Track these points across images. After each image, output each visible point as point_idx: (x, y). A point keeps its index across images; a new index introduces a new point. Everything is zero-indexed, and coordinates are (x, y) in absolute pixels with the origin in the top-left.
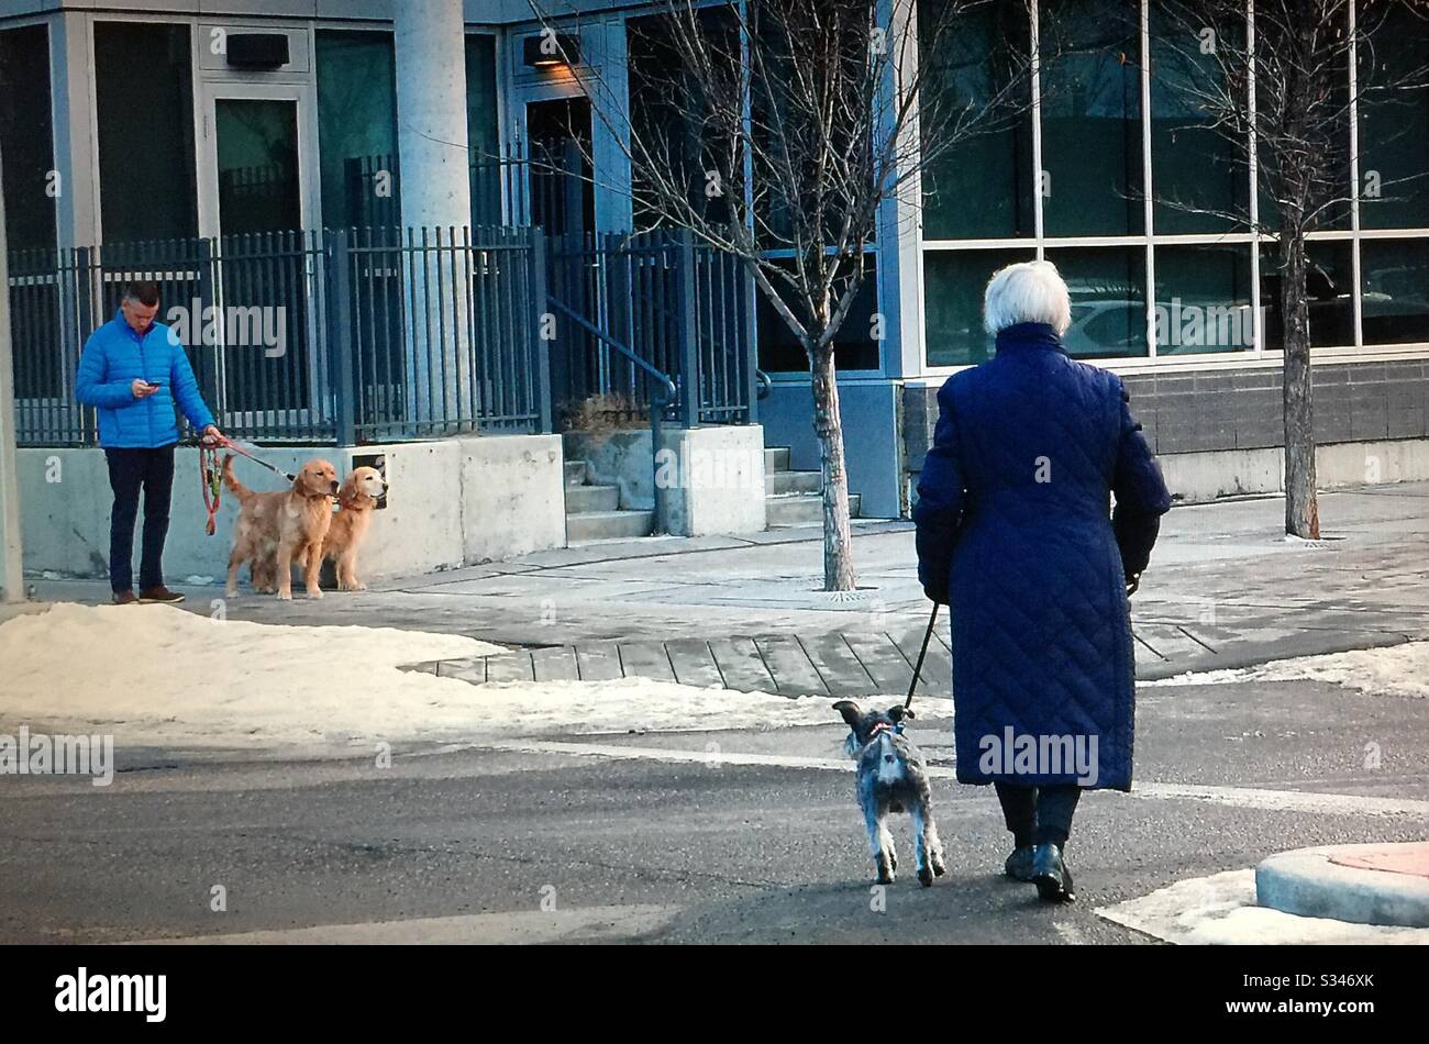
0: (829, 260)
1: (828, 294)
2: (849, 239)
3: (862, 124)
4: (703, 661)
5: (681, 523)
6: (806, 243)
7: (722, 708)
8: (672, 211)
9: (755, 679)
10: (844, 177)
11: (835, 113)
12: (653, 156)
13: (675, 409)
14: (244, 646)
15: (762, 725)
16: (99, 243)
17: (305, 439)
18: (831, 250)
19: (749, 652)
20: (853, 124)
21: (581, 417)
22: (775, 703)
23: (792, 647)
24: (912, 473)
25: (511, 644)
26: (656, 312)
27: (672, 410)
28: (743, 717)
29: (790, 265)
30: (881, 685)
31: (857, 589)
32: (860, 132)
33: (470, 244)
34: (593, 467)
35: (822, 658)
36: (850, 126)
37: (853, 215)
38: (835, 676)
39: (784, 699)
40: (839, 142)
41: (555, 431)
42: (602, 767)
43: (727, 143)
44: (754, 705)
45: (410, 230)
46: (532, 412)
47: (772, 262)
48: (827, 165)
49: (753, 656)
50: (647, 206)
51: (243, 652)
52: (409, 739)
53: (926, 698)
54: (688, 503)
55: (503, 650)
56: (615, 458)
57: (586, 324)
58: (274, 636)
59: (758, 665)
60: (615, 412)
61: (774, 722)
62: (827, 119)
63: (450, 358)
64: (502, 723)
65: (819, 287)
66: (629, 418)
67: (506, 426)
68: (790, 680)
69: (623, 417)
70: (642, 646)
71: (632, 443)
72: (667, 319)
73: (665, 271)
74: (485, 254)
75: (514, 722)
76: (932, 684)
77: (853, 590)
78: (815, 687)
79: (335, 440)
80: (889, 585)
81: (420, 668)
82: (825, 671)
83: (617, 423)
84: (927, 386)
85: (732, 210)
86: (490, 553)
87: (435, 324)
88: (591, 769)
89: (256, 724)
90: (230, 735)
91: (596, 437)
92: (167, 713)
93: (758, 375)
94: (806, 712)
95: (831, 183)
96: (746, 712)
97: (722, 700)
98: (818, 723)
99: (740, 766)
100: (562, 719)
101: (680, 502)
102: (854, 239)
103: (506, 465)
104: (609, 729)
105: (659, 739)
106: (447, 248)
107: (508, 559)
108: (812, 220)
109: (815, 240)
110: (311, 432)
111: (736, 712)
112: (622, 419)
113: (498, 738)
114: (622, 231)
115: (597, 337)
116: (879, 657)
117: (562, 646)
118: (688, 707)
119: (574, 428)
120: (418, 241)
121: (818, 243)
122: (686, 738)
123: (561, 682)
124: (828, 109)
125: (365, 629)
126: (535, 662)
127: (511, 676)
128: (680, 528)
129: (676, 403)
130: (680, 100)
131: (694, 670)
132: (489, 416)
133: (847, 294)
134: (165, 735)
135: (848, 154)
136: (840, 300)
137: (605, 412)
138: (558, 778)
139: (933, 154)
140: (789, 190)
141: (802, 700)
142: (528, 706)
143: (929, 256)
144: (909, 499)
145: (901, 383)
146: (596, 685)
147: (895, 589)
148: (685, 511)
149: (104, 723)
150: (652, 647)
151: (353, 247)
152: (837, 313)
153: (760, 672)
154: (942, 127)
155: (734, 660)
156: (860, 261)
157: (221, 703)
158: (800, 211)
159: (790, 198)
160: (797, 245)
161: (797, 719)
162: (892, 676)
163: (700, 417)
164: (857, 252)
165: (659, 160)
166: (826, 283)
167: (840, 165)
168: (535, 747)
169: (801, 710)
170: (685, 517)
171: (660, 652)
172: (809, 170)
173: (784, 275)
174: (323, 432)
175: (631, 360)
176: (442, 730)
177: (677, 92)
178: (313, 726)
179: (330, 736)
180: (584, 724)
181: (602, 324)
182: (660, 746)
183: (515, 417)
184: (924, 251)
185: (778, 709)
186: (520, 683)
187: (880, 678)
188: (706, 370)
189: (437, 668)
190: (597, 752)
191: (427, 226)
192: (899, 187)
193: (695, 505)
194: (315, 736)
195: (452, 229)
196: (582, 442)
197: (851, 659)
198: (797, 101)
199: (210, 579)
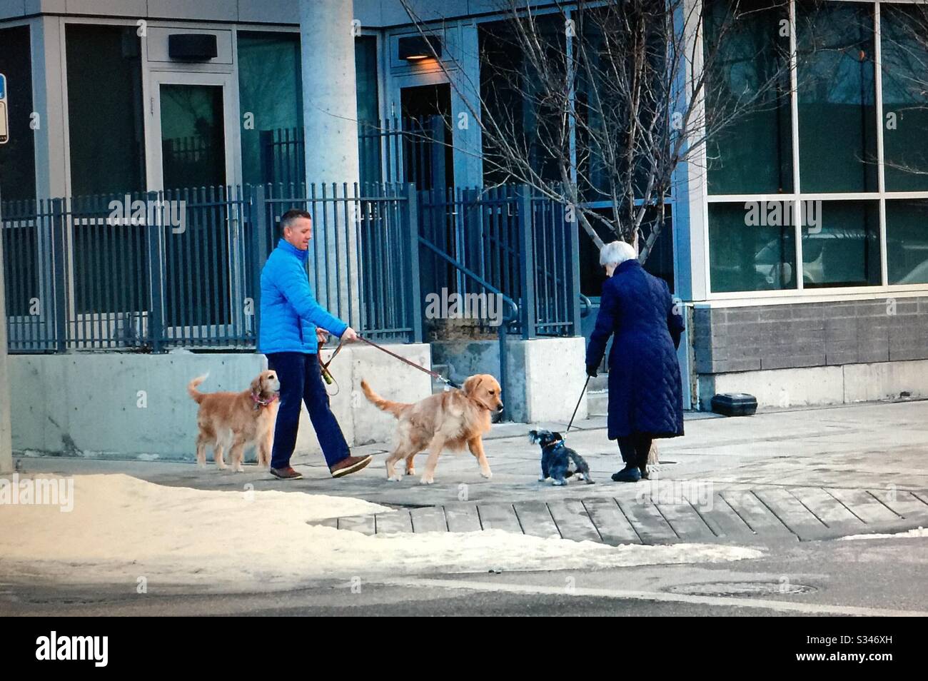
0: (637, 209)
1: (637, 236)
2: (653, 193)
3: (663, 105)
4: (543, 517)
5: (522, 413)
6: (621, 195)
7: (560, 553)
8: (516, 171)
9: (585, 531)
10: (649, 145)
11: (642, 97)
12: (502, 128)
13: (516, 325)
14: (189, 506)
15: (592, 567)
16: (69, 195)
17: (231, 347)
18: (639, 202)
19: (579, 511)
20: (656, 104)
21: (444, 331)
22: (601, 550)
23: (613, 508)
24: (700, 374)
25: (394, 504)
26: (502, 250)
27: (514, 325)
28: (577, 559)
29: (608, 212)
30: (682, 537)
31: (660, 463)
32: (661, 110)
33: (359, 196)
34: (454, 370)
35: (636, 516)
36: (653, 106)
37: (656, 174)
38: (646, 529)
39: (608, 547)
40: (645, 118)
41: (424, 341)
42: (471, 597)
43: (560, 118)
44: (585, 551)
45: (313, 185)
46: (408, 326)
47: (594, 210)
48: (636, 135)
49: (582, 514)
50: (497, 167)
51: (186, 511)
52: (319, 577)
53: (716, 546)
54: (528, 398)
55: (388, 509)
56: (471, 363)
57: (448, 258)
58: (211, 499)
59: (586, 521)
60: (470, 327)
61: (601, 564)
62: (635, 100)
63: (344, 284)
64: (390, 564)
65: (630, 229)
66: (482, 332)
67: (387, 337)
68: (611, 532)
69: (477, 330)
70: (497, 507)
71: (483, 351)
72: (511, 255)
73: (509, 218)
74: (370, 204)
75: (400, 563)
76: (722, 536)
77: (657, 464)
78: (631, 538)
79: (254, 348)
80: (686, 460)
81: (325, 522)
82: (638, 525)
83: (472, 335)
84: (712, 307)
85: (562, 170)
86: (374, 436)
87: (332, 257)
88: (462, 599)
89: (199, 565)
90: (178, 574)
91: (456, 346)
92: (131, 557)
93: (582, 298)
94: (625, 556)
95: (639, 150)
96: (579, 556)
97: (561, 547)
98: (634, 565)
99: (576, 597)
100: (437, 561)
101: (522, 396)
102: (657, 193)
103: (387, 367)
104: (474, 569)
105: (513, 577)
106: (341, 200)
107: (388, 440)
108: (624, 178)
109: (627, 194)
110: (236, 342)
111: (571, 556)
112: (475, 332)
113: (388, 576)
114: (476, 187)
115: (456, 268)
116: (679, 515)
117: (434, 506)
118: (534, 553)
119: (438, 338)
120: (319, 194)
121: (629, 196)
122: (534, 576)
123: (434, 533)
124: (636, 93)
125: (281, 493)
126: (414, 518)
127: (395, 529)
128: (521, 416)
129: (518, 320)
130: (521, 86)
131: (537, 525)
132: (373, 331)
133: (651, 236)
134: (128, 574)
135: (652, 127)
136: (646, 239)
137: (463, 327)
138: (436, 606)
139: (718, 127)
140: (607, 155)
141: (622, 547)
142: (410, 552)
143: (712, 206)
144: (698, 394)
145: (691, 305)
146: (462, 535)
147: (689, 464)
148: (525, 403)
149: (80, 565)
150: (504, 506)
151: (269, 198)
152: (644, 250)
153: (587, 526)
154: (724, 107)
155: (568, 516)
156: (661, 210)
157: (172, 550)
158: (615, 171)
159: (607, 161)
160: (613, 197)
161: (619, 562)
162: (691, 530)
163: (536, 331)
164: (659, 203)
165: (506, 132)
166: (635, 226)
167: (646, 136)
168: (417, 583)
169: (621, 555)
170: (526, 409)
171: (510, 511)
172: (623, 140)
173: (603, 220)
174: (245, 342)
175: (483, 286)
176: (345, 571)
177: (520, 79)
178: (244, 567)
179: (257, 574)
180: (453, 565)
181: (459, 259)
182: (513, 582)
183: (394, 330)
184: (709, 203)
185: (604, 554)
186: (403, 534)
187: (680, 531)
188: (542, 295)
189: (338, 523)
190: (465, 587)
191: (325, 182)
192: (691, 154)
193: (532, 399)
194: (244, 575)
195: (345, 184)
196: (446, 350)
197: (658, 516)
198: (612, 86)
199: (156, 456)
